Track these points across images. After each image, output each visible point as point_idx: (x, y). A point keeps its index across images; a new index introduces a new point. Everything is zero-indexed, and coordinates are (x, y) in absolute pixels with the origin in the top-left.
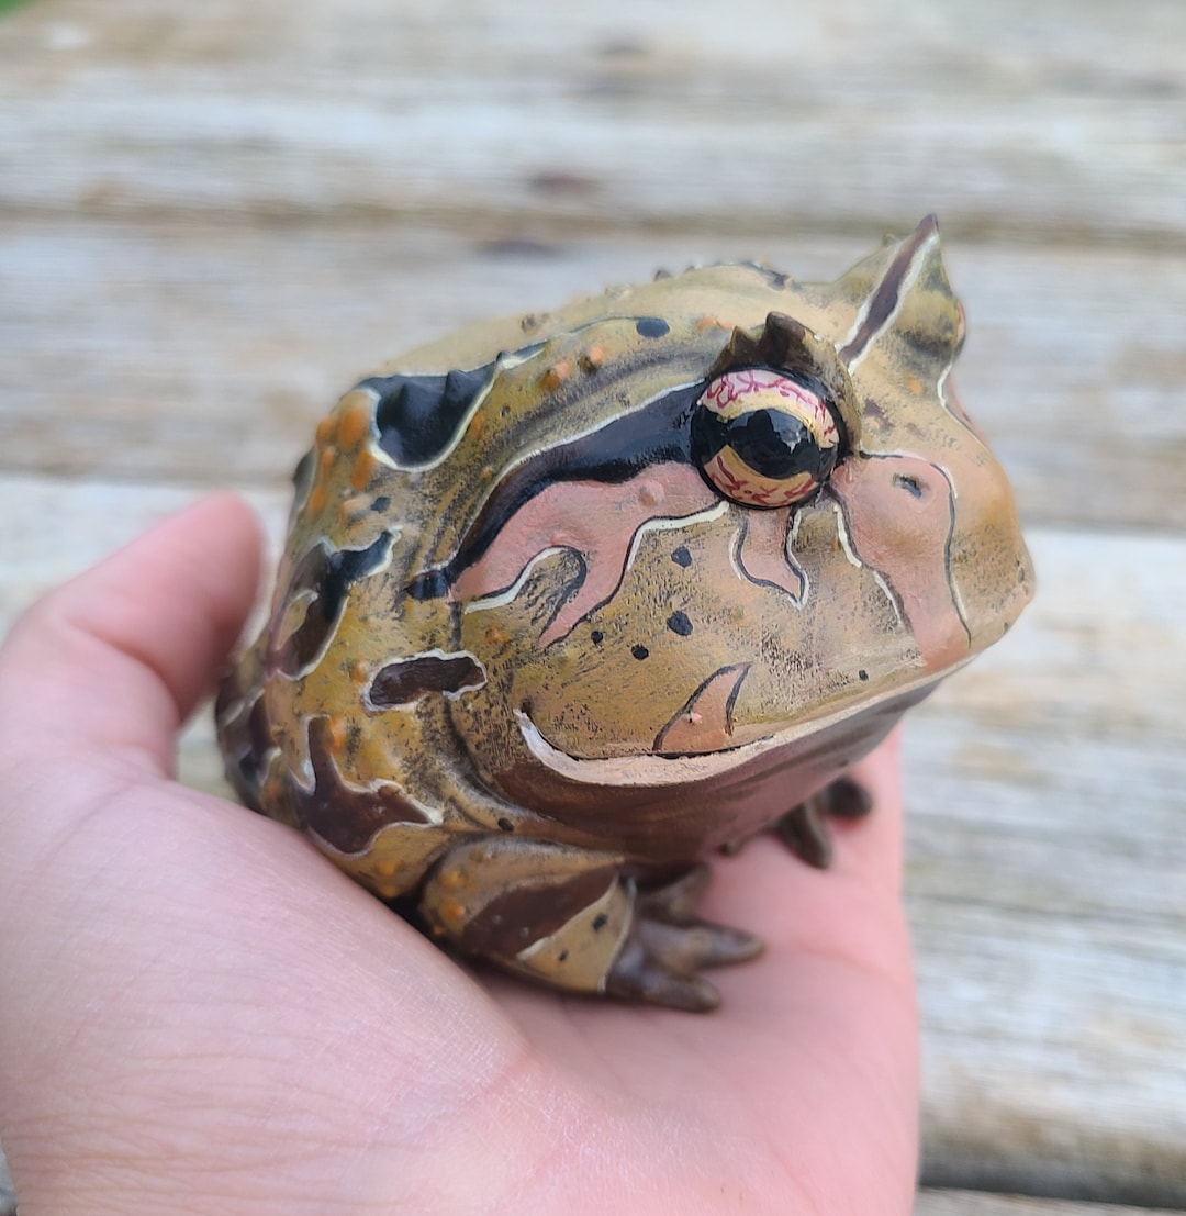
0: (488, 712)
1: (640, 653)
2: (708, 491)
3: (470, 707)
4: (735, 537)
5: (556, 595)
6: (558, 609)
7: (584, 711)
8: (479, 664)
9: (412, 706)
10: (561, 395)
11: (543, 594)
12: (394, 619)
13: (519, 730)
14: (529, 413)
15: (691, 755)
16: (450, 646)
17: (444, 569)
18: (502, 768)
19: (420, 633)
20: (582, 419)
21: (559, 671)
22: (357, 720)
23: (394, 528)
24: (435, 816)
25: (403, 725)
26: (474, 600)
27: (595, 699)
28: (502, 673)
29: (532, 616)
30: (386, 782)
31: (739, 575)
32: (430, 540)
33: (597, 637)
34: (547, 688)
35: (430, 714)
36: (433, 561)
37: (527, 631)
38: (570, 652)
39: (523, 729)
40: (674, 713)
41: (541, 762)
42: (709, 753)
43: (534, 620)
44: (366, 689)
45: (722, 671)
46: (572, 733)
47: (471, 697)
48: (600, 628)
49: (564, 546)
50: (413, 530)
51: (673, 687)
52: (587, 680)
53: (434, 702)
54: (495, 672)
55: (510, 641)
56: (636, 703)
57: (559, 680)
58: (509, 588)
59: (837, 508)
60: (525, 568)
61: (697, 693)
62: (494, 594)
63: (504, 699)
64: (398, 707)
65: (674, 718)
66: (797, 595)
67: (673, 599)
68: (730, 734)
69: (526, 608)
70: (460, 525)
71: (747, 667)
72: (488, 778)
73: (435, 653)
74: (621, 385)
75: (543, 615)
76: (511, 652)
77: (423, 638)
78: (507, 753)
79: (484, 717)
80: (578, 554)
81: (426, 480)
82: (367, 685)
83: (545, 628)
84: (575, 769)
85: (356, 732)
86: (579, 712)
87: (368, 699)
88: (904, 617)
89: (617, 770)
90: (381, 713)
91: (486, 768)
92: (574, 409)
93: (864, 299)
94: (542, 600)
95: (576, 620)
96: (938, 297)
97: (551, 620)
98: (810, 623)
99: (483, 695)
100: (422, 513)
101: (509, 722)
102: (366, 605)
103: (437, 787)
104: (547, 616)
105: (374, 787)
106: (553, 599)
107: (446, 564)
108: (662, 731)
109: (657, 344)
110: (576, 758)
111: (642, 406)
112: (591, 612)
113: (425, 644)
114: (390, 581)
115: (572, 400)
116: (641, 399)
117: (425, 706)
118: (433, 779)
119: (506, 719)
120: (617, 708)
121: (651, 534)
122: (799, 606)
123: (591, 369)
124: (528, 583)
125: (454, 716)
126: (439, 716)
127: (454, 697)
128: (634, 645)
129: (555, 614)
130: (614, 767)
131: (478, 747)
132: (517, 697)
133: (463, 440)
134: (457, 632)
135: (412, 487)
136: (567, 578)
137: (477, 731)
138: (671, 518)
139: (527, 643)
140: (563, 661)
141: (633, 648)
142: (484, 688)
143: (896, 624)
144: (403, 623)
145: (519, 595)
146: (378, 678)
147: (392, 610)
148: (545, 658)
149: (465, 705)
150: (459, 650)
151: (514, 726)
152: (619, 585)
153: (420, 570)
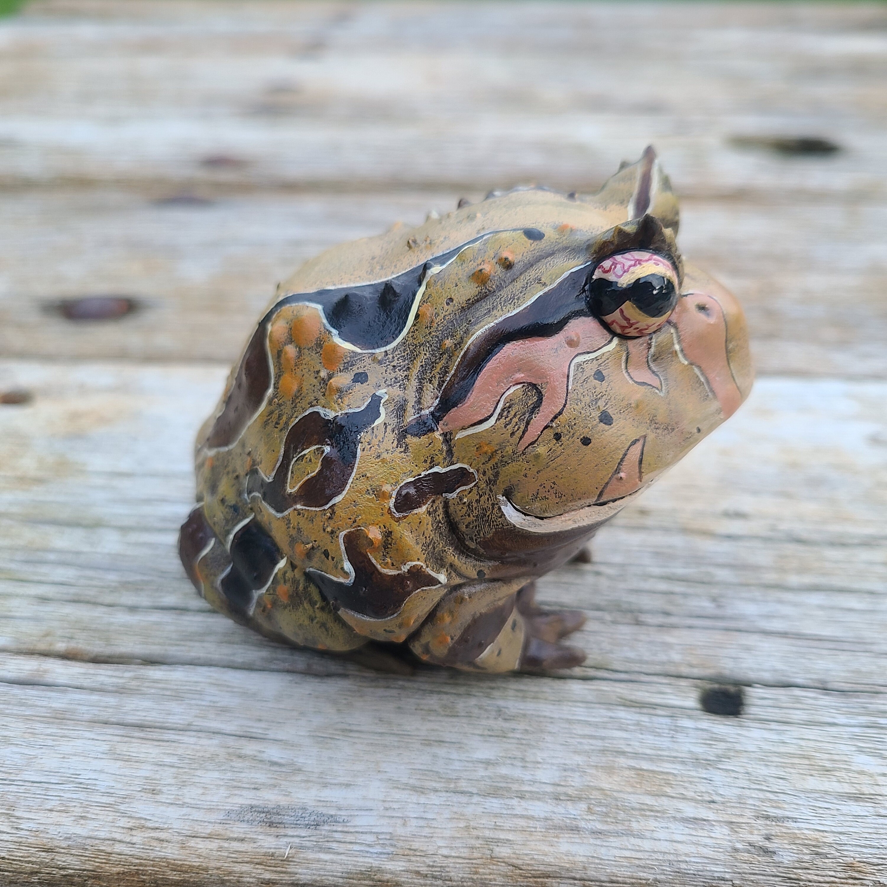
0: (478, 501)
1: (586, 441)
2: (605, 332)
3: (465, 500)
4: (624, 358)
5: (524, 414)
6: (528, 423)
7: (553, 486)
8: (472, 470)
9: (424, 508)
10: (492, 285)
11: (515, 415)
12: (402, 452)
13: (500, 509)
14: (469, 300)
15: (614, 501)
16: (446, 463)
17: (432, 413)
18: (484, 538)
19: (423, 459)
20: (513, 299)
21: (535, 463)
22: (388, 525)
23: (380, 392)
24: (442, 578)
25: (420, 522)
26: (463, 428)
27: (560, 476)
28: (490, 473)
29: (510, 431)
30: (414, 563)
31: (631, 382)
32: (411, 396)
33: (558, 437)
34: (526, 476)
35: (435, 511)
36: (421, 409)
37: (508, 442)
38: (541, 450)
39: (502, 507)
40: (610, 475)
41: (514, 526)
42: (624, 497)
43: (513, 434)
44: (392, 502)
45: (634, 442)
46: (544, 502)
47: (466, 493)
48: (559, 430)
49: (524, 383)
50: (396, 391)
51: (609, 459)
52: (554, 465)
53: (438, 502)
54: (484, 473)
55: (496, 451)
56: (587, 474)
57: (535, 469)
58: (490, 417)
59: (672, 330)
60: (499, 401)
61: (622, 460)
62: (481, 422)
63: (491, 490)
64: (415, 511)
65: (610, 478)
66: (660, 388)
67: (599, 403)
68: (641, 481)
69: (505, 427)
70: (436, 383)
71: (645, 437)
72: (473, 545)
73: (435, 469)
74: (532, 274)
75: (518, 429)
76: (498, 457)
77: (425, 461)
78: (490, 525)
79: (475, 505)
80: (534, 386)
81: (390, 356)
82: (391, 501)
83: (521, 438)
84: (541, 526)
85: (388, 534)
86: (549, 488)
87: (394, 510)
88: (712, 391)
89: (570, 520)
90: (405, 517)
91: (471, 539)
92: (504, 293)
93: (628, 202)
94: (516, 420)
95: (542, 429)
96: (669, 194)
97: (524, 433)
98: (669, 404)
99: (475, 490)
100: (396, 379)
101: (493, 505)
102: (376, 447)
103: (441, 559)
104: (521, 430)
105: (405, 569)
106: (523, 417)
107: (432, 409)
108: (603, 488)
109: (542, 245)
110: (542, 518)
111: (555, 285)
112: (552, 421)
113: (428, 465)
114: (389, 428)
115: (500, 288)
116: (552, 281)
117: (432, 506)
118: (439, 554)
119: (490, 503)
120: (575, 479)
121: (579, 365)
122: (662, 394)
123: (508, 265)
124: (503, 410)
125: (452, 509)
126: (441, 511)
127: (450, 496)
128: (582, 437)
129: (526, 427)
130: (567, 518)
131: (467, 527)
132: (501, 486)
133: (414, 325)
134: (450, 452)
135: (380, 362)
136: (530, 402)
137: (469, 515)
138: (588, 353)
139: (509, 449)
140: (537, 456)
141: (581, 440)
142: (475, 486)
143: (708, 396)
144: (408, 454)
145: (498, 419)
146: (399, 494)
147: (397, 447)
148: (523, 457)
149: (461, 500)
150: (452, 464)
151: (496, 506)
152: (566, 400)
153: (410, 417)
